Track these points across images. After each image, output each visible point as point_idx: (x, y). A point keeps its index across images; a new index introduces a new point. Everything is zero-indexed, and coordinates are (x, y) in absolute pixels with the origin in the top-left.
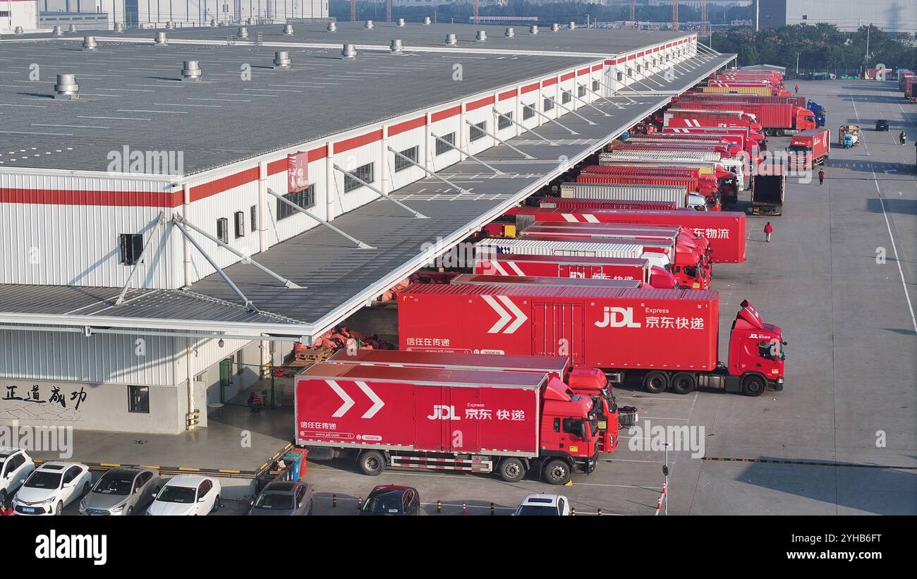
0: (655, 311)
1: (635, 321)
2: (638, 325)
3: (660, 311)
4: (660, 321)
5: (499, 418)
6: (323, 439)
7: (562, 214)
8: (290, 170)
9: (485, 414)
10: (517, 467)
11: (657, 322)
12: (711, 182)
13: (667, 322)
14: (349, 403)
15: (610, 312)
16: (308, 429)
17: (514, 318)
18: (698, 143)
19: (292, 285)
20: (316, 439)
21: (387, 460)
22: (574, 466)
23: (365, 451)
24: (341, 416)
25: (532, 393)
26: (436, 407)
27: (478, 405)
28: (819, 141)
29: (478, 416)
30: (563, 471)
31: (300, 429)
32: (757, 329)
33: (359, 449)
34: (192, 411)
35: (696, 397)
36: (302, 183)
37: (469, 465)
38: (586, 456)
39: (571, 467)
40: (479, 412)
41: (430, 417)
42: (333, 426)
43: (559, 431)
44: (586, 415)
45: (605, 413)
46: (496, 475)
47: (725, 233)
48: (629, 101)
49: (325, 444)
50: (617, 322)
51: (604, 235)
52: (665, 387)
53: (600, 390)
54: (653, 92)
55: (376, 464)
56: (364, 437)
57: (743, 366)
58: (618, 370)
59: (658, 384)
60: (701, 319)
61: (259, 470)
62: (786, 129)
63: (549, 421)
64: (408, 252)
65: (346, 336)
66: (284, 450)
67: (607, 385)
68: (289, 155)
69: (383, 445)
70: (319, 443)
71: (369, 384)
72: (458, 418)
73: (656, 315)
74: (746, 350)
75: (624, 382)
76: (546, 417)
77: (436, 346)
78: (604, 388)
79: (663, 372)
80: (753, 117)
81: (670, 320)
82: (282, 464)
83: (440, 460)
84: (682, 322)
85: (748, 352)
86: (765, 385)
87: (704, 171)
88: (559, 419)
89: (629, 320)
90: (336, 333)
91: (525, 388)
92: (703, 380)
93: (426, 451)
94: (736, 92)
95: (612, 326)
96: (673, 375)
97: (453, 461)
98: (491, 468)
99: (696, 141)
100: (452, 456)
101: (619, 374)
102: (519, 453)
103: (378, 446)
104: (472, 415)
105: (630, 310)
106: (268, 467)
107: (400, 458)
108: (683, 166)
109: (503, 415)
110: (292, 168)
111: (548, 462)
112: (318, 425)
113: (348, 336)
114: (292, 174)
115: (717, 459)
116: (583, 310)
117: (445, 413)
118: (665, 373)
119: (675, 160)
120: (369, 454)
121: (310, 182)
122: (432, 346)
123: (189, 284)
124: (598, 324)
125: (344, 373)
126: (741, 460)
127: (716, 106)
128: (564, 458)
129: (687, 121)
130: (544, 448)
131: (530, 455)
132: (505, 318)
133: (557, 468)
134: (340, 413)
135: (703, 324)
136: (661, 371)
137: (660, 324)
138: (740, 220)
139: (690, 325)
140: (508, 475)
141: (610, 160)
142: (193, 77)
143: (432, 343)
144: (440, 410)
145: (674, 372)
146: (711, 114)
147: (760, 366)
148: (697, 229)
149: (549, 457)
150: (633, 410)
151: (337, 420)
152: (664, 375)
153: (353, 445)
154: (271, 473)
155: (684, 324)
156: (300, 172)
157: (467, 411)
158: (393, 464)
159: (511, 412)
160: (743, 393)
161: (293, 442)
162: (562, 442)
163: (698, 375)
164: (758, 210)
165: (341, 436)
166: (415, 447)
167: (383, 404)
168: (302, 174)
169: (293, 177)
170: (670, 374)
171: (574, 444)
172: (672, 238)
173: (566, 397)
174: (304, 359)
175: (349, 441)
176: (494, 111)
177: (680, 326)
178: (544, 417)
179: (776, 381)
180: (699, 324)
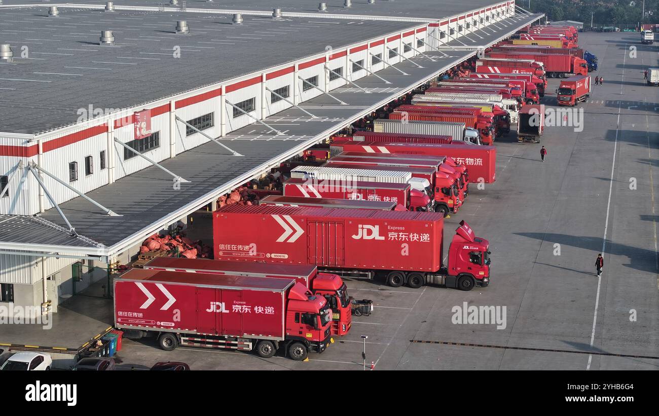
0: (394, 228)
1: (380, 235)
2: (383, 238)
3: (399, 228)
4: (398, 235)
5: (256, 311)
6: (134, 324)
7: (363, 146)
8: (136, 123)
9: (246, 309)
10: (270, 347)
11: (396, 236)
12: (487, 118)
13: (404, 237)
14: (151, 299)
15: (363, 228)
16: (123, 317)
17: (295, 231)
18: (489, 87)
19: (113, 214)
20: (129, 324)
21: (179, 340)
22: (309, 347)
23: (164, 333)
24: (146, 308)
25: (279, 295)
26: (212, 303)
27: (241, 303)
28: (582, 85)
29: (242, 310)
30: (302, 351)
31: (118, 317)
32: (468, 242)
33: (159, 332)
34: (46, 301)
35: (424, 291)
36: (145, 133)
37: (236, 345)
38: (318, 340)
39: (307, 348)
40: (242, 308)
41: (208, 310)
42: (141, 315)
43: (299, 322)
44: (318, 311)
45: (338, 308)
46: (255, 352)
47: (479, 162)
48: (443, 55)
49: (135, 328)
50: (368, 235)
51: (387, 164)
52: (402, 283)
53: (336, 291)
54: (466, 46)
55: (171, 343)
56: (162, 323)
57: (459, 269)
58: (370, 270)
59: (397, 280)
60: (427, 234)
61: (81, 347)
62: (566, 73)
63: (292, 316)
64: (210, 186)
65: (179, 241)
66: (105, 331)
67: (341, 287)
68: (135, 112)
69: (175, 330)
70: (131, 327)
71: (165, 286)
72: (227, 311)
73: (395, 231)
74: (461, 257)
75: (374, 278)
76: (291, 312)
77: (240, 251)
78: (338, 290)
79: (401, 272)
80: (541, 64)
81: (405, 235)
82: (100, 343)
83: (215, 341)
84: (414, 236)
85: (462, 259)
86: (474, 284)
87: (486, 110)
88: (299, 313)
89: (376, 234)
90: (171, 239)
91: (275, 291)
92: (430, 278)
93: (205, 334)
94: (537, 44)
95: (364, 238)
96: (408, 274)
97: (224, 342)
98: (251, 348)
99: (489, 85)
100: (223, 339)
101: (370, 273)
102: (270, 338)
103: (172, 330)
104: (237, 309)
105: (377, 227)
106: (89, 345)
107: (187, 339)
108: (470, 106)
109: (259, 310)
110: (137, 122)
111: (292, 343)
112: (130, 314)
113: (181, 241)
114: (137, 126)
115: (421, 342)
116: (344, 226)
117: (218, 307)
118: (403, 273)
119: (467, 100)
120: (166, 335)
121: (153, 131)
122: (237, 251)
123: (43, 211)
124: (354, 237)
125: (149, 277)
126: (438, 343)
127: (516, 55)
128: (302, 341)
129: (490, 68)
130: (288, 334)
131: (278, 339)
132: (289, 231)
133: (298, 348)
134: (145, 306)
135: (429, 238)
136: (399, 272)
137: (398, 238)
138: (491, 152)
139: (420, 239)
140: (263, 352)
141: (419, 100)
142: (108, 42)
143: (237, 248)
144: (215, 306)
145: (409, 272)
146: (510, 62)
147: (471, 269)
148: (459, 158)
149: (292, 341)
150: (369, 302)
151: (143, 311)
152: (401, 274)
153: (155, 329)
154: (90, 350)
155: (415, 238)
156: (144, 125)
157: (234, 306)
158: (183, 343)
159: (264, 308)
160: (459, 288)
161: (113, 326)
162: (301, 330)
163: (426, 275)
164: (522, 139)
165: (146, 322)
166: (197, 332)
167: (175, 300)
168: (145, 126)
169: (138, 129)
170: (406, 273)
171: (309, 332)
172: (435, 166)
173: (305, 298)
174: (145, 259)
175: (152, 326)
176: (325, 68)
177: (413, 239)
178: (288, 312)
179: (482, 280)
180: (426, 238)
